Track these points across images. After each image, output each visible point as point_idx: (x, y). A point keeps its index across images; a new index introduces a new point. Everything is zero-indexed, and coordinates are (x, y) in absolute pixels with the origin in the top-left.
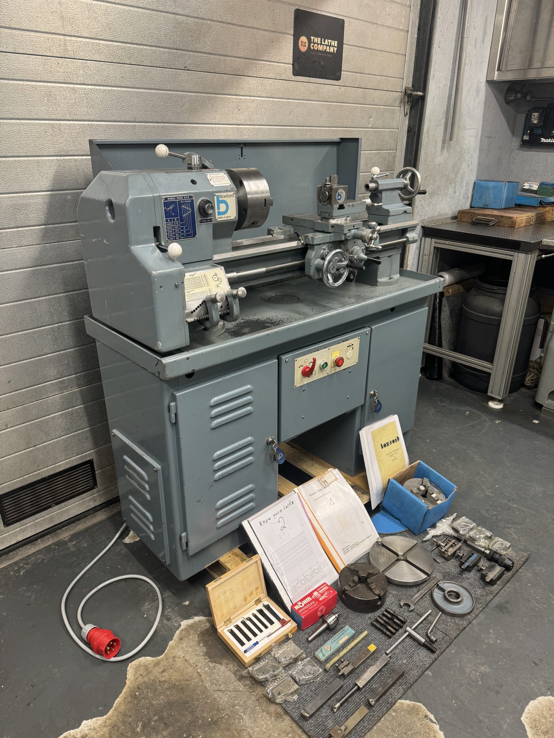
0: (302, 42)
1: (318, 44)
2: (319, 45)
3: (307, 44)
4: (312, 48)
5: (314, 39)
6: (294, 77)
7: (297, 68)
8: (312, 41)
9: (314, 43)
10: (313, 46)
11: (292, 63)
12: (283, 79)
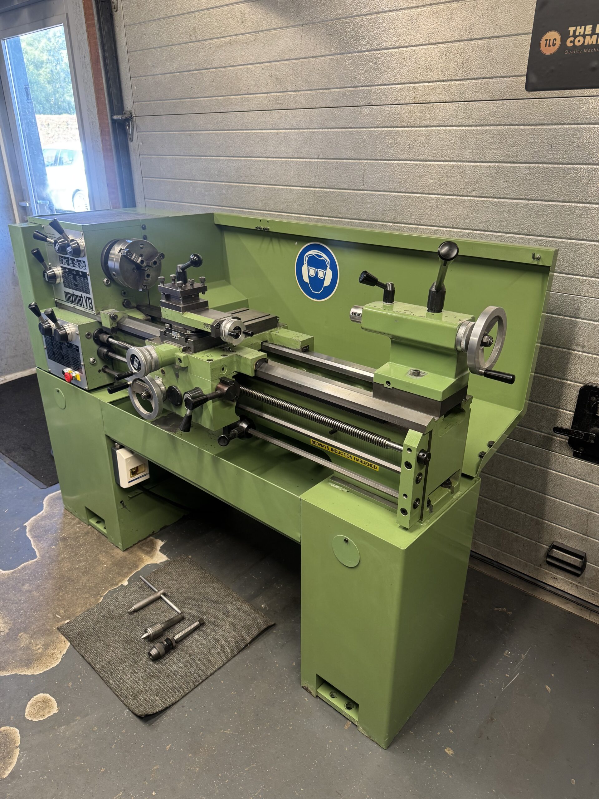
0: (547, 40)
1: (584, 36)
2: (588, 38)
3: (558, 43)
4: (569, 44)
5: (575, 31)
6: (526, 92)
7: (534, 79)
8: (571, 34)
9: (575, 36)
10: (573, 42)
11: (526, 73)
12: (504, 98)
